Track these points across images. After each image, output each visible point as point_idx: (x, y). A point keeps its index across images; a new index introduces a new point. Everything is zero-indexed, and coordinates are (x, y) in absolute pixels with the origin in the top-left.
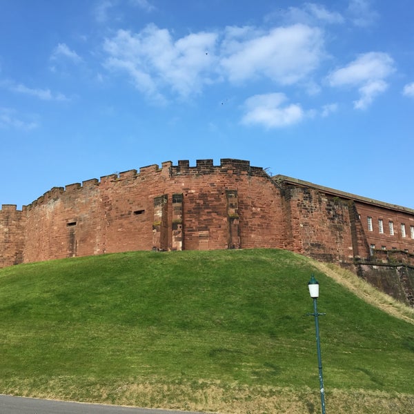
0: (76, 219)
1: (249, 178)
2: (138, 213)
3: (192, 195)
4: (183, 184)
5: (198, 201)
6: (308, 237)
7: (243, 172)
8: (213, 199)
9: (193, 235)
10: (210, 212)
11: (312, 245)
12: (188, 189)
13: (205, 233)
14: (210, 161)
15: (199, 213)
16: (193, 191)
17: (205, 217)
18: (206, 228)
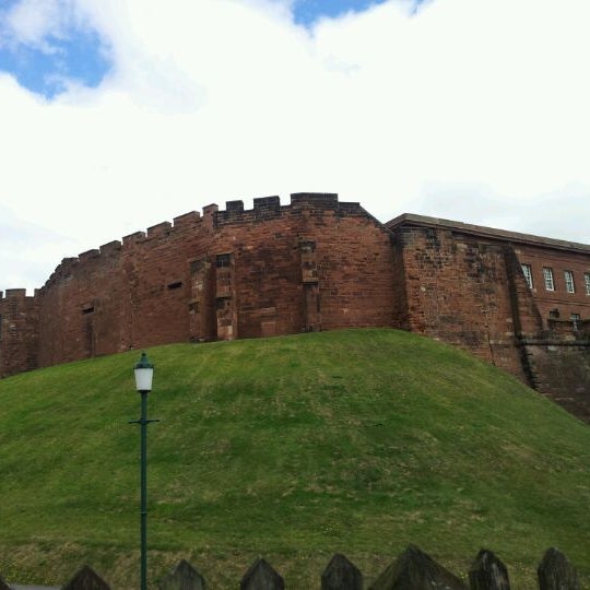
0: (92, 303)
1: (338, 221)
2: (173, 287)
3: (247, 254)
4: (234, 238)
5: (258, 263)
6: (435, 308)
7: (326, 212)
8: (280, 258)
9: (252, 315)
10: (277, 278)
11: (443, 319)
12: (242, 245)
13: (269, 310)
14: (276, 199)
15: (260, 280)
16: (249, 247)
17: (267, 287)
18: (271, 304)
